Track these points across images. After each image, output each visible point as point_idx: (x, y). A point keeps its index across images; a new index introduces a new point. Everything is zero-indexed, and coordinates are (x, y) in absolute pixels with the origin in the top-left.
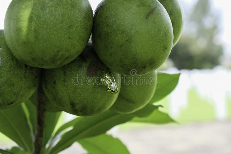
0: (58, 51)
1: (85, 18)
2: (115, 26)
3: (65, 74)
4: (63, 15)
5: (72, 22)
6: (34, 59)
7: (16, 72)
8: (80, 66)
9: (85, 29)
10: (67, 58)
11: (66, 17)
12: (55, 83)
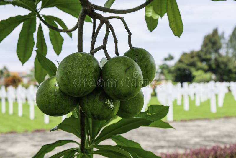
0: (80, 89)
1: (94, 72)
2: (109, 76)
3: (88, 99)
4: (82, 71)
5: (87, 74)
6: (69, 93)
7: (64, 98)
8: (95, 96)
9: (94, 77)
10: (86, 92)
11: (84, 72)
12: (83, 103)
